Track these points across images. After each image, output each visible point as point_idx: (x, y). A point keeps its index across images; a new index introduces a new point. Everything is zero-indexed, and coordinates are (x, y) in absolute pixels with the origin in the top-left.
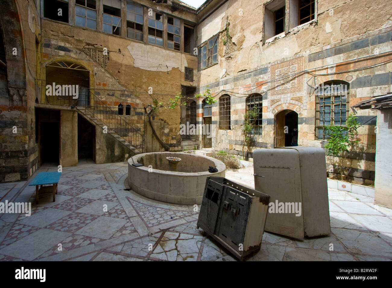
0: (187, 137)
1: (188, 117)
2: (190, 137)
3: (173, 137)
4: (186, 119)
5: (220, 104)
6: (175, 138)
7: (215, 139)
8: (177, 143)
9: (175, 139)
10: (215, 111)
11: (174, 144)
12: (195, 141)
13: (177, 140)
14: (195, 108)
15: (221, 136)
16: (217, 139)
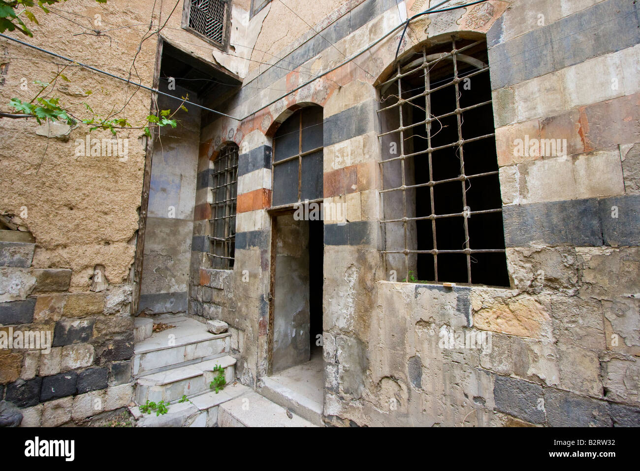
0: (193, 304)
1: (203, 217)
2: (205, 306)
3: (67, 324)
4: (195, 228)
5: (389, 119)
6: (90, 327)
7: (352, 341)
8: (97, 361)
9: (84, 340)
10: (349, 162)
11: (69, 371)
12: (226, 331)
13: (98, 345)
14: (231, 174)
15: (404, 331)
16: (362, 345)
